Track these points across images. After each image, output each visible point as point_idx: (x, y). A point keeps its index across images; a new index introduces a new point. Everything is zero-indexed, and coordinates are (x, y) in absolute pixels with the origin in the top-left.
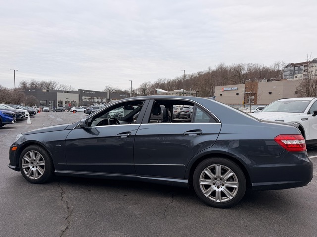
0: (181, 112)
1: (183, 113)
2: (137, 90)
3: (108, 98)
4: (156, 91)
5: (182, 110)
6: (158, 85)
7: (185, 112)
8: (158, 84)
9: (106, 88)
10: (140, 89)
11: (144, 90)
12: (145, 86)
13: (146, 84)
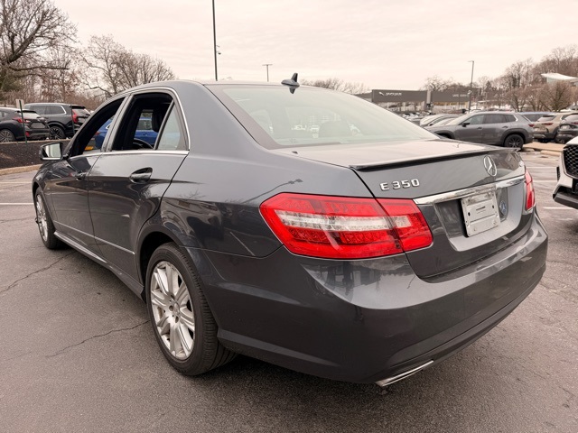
0: (561, 125)
1: (565, 128)
2: (496, 80)
3: (428, 102)
4: (544, 80)
5: (563, 122)
6: (552, 65)
7: (571, 126)
8: (554, 61)
9: (427, 82)
10: (505, 77)
11: (515, 80)
12: (519, 70)
13: (520, 65)
